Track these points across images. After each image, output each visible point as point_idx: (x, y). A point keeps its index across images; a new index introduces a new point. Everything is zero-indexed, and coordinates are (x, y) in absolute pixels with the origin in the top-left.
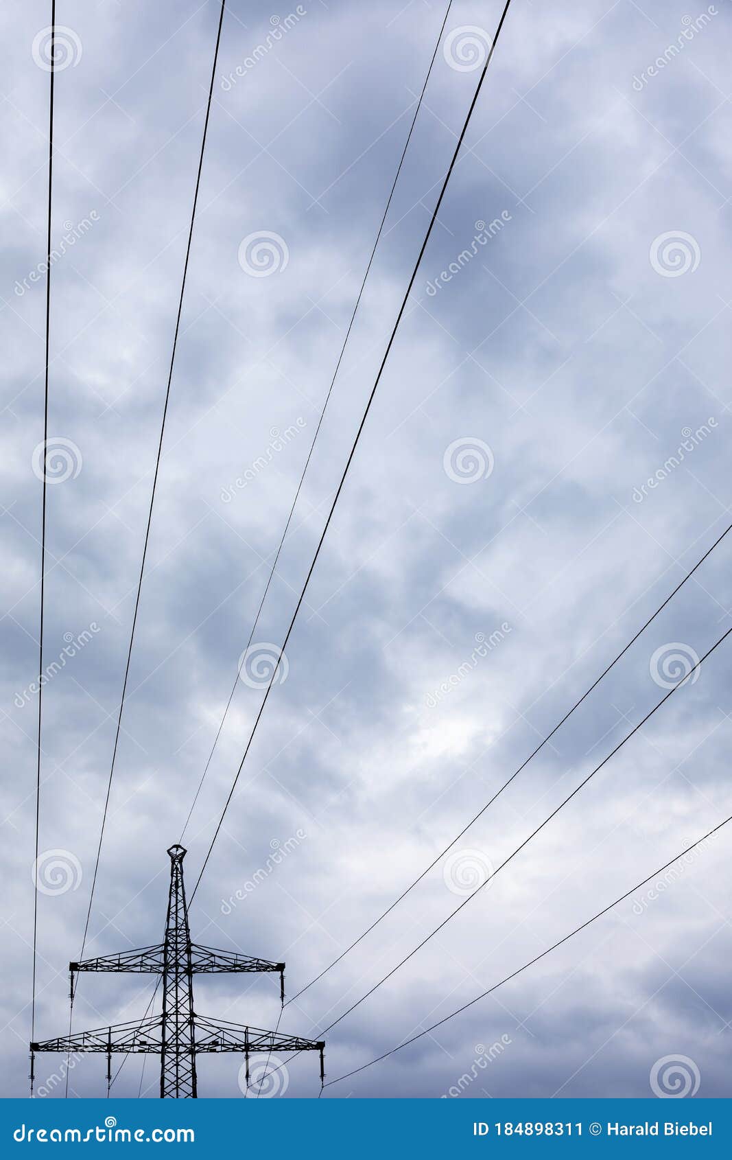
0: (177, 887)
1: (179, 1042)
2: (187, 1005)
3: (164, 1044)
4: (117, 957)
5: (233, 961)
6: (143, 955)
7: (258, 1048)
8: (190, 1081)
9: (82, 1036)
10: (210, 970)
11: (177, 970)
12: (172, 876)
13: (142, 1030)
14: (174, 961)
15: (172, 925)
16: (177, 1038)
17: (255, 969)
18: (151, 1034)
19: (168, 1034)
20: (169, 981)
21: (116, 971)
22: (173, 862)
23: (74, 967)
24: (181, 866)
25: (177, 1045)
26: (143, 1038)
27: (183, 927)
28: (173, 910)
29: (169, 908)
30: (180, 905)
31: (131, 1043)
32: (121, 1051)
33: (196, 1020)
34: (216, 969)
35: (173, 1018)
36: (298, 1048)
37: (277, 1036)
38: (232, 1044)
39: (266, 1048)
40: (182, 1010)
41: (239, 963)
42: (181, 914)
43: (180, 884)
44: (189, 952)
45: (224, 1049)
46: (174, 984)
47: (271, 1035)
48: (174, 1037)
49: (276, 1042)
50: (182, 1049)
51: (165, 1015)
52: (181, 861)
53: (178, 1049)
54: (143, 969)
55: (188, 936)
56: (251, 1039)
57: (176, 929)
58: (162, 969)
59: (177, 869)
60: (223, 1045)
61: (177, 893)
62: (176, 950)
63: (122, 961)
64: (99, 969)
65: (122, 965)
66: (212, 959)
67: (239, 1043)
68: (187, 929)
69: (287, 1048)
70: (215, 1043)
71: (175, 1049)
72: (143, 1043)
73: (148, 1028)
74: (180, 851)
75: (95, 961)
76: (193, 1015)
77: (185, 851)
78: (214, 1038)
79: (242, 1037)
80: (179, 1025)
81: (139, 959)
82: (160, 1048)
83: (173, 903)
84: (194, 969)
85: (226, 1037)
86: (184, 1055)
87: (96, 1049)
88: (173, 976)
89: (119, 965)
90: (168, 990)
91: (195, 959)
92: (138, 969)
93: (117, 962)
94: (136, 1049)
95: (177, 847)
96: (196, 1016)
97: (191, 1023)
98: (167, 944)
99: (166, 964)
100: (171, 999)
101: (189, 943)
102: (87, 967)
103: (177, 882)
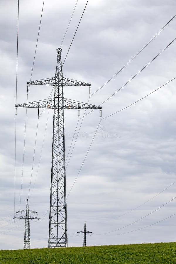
0: (59, 60)
1: (59, 106)
2: (62, 95)
3: (55, 106)
4: (41, 81)
5: (75, 83)
7: (82, 108)
8: (62, 117)
9: (30, 103)
10: (69, 85)
11: (59, 85)
12: (58, 56)
13: (48, 102)
14: (58, 82)
16: (58, 105)
17: (82, 85)
19: (56, 103)
20: (56, 88)
21: (41, 85)
22: (58, 53)
23: (28, 83)
24: (61, 54)
25: (59, 107)
26: (48, 104)
28: (58, 67)
30: (60, 66)
31: (45, 105)
32: (42, 108)
33: (64, 99)
34: (70, 85)
35: (57, 99)
36: (94, 108)
38: (75, 107)
39: (84, 108)
40: (60, 96)
41: (77, 83)
42: (60, 68)
43: (60, 60)
44: (62, 80)
45: (72, 108)
46: (58, 89)
47: (86, 104)
48: (58, 104)
49: (88, 106)
50: (60, 108)
51: (55, 98)
52: (60, 53)
54: (49, 84)
55: (62, 75)
57: (59, 73)
58: (54, 84)
59: (59, 55)
61: (59, 62)
62: (59, 79)
64: (36, 84)
65: (42, 83)
66: (69, 82)
67: (77, 106)
68: (62, 73)
69: (91, 108)
70: (70, 106)
71: (58, 108)
72: (49, 106)
73: (50, 101)
74: (60, 50)
75: (35, 82)
76: (63, 98)
77: (62, 50)
78: (69, 105)
79: (78, 104)
80: (59, 101)
81: (48, 81)
82: (53, 107)
83: (58, 65)
84: (64, 85)
85: (73, 105)
86: (60, 109)
87: (35, 107)
88: (58, 87)
90: (56, 90)
91: (64, 82)
92: (47, 84)
94: (47, 107)
95: (60, 49)
97: (63, 100)
98: (56, 77)
99: (56, 83)
100: (57, 93)
101: (62, 77)
102: (32, 83)
103: (59, 59)
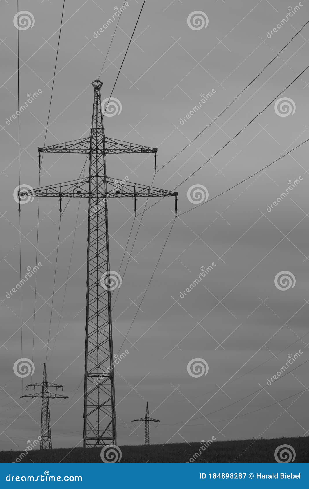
0: (97, 104)
1: (98, 192)
2: (103, 171)
3: (90, 193)
4: (64, 145)
5: (128, 147)
6: (78, 144)
7: (141, 195)
8: (104, 213)
9: (46, 188)
10: (116, 152)
11: (97, 152)
12: (94, 97)
13: (78, 185)
14: (95, 147)
15: (95, 127)
16: (97, 190)
17: (140, 152)
18: (83, 187)
19: (92, 187)
20: (93, 158)
21: (64, 152)
22: (95, 90)
23: (40, 150)
24: (100, 92)
25: (97, 194)
27: (100, 128)
28: (95, 118)
29: (93, 117)
30: (99, 115)
31: (72, 192)
32: (67, 196)
33: (107, 180)
34: (119, 151)
35: (95, 179)
36: (164, 195)
37: (152, 189)
38: (127, 193)
39: (145, 195)
40: (100, 174)
41: (132, 148)
42: (99, 120)
43: (99, 103)
44: (104, 141)
46: (96, 160)
47: (148, 188)
49: (151, 192)
50: (100, 196)
51: (91, 177)
52: (99, 89)
53: (97, 196)
54: (78, 151)
55: (103, 133)
56: (138, 190)
57: (97, 129)
58: (89, 151)
59: (97, 94)
60: (122, 194)
61: (97, 108)
62: (97, 141)
63: (67, 147)
64: (54, 151)
65: (67, 149)
66: (117, 146)
67: (131, 192)
68: (103, 129)
69: (157, 195)
72: (79, 192)
73: (81, 184)
74: (99, 83)
75: (52, 147)
76: (106, 177)
77: (102, 84)
79: (132, 189)
80: (98, 182)
81: (76, 146)
82: (88, 195)
83: (95, 114)
84: (106, 151)
85: (124, 189)
86: (101, 199)
87: (53, 195)
88: (95, 155)
89: (65, 149)
90: (92, 163)
91: (107, 146)
92: (76, 151)
93: (64, 147)
94: (75, 195)
95: (97, 81)
96: (107, 177)
97: (105, 181)
98: (92, 137)
99: (91, 149)
100: (94, 168)
101: (104, 137)
102: (48, 150)
103: (97, 102)
